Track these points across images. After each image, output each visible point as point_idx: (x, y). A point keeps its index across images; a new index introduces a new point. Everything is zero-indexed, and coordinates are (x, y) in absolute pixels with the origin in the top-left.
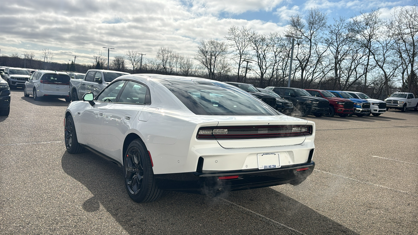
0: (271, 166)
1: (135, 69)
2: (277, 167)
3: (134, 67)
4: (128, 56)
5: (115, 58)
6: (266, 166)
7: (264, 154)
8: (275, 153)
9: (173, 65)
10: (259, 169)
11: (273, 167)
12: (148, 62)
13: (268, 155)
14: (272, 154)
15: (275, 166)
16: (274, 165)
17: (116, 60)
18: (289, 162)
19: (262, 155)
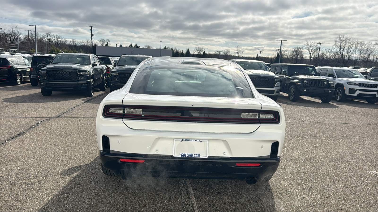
0: (192, 154)
1: (312, 58)
2: (201, 157)
3: (311, 57)
4: (306, 47)
5: (294, 50)
6: (184, 154)
7: (183, 140)
9: (351, 52)
10: (174, 156)
11: (195, 156)
12: (326, 51)
13: (190, 141)
14: (196, 141)
15: (199, 155)
16: (197, 154)
17: (295, 50)
18: (224, 153)
19: (181, 141)
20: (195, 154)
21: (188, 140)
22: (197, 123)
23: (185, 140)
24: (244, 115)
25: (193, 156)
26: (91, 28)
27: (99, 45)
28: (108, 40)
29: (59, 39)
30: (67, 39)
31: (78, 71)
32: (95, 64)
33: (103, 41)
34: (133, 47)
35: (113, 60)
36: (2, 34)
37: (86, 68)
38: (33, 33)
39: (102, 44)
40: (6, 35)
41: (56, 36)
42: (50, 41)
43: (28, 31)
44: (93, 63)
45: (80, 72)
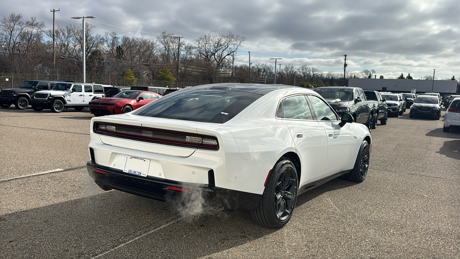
0: (136, 172)
2: (142, 175)
6: (131, 170)
7: (132, 157)
8: (144, 159)
10: (124, 171)
11: (138, 174)
13: (136, 159)
14: (141, 159)
15: (141, 173)
16: (139, 172)
18: (160, 174)
19: (131, 158)
20: (138, 172)
21: (135, 158)
22: (146, 142)
23: (134, 158)
24: (188, 139)
25: (136, 173)
26: (346, 57)
27: (361, 78)
28: (373, 70)
29: (315, 72)
30: (323, 72)
31: (337, 108)
32: (358, 99)
33: (366, 72)
34: (404, 78)
35: (380, 95)
36: (256, 69)
37: (347, 104)
38: (288, 67)
39: (365, 76)
40: (259, 70)
41: (312, 68)
42: (305, 74)
43: (280, 64)
44: (357, 98)
45: (339, 109)
